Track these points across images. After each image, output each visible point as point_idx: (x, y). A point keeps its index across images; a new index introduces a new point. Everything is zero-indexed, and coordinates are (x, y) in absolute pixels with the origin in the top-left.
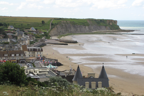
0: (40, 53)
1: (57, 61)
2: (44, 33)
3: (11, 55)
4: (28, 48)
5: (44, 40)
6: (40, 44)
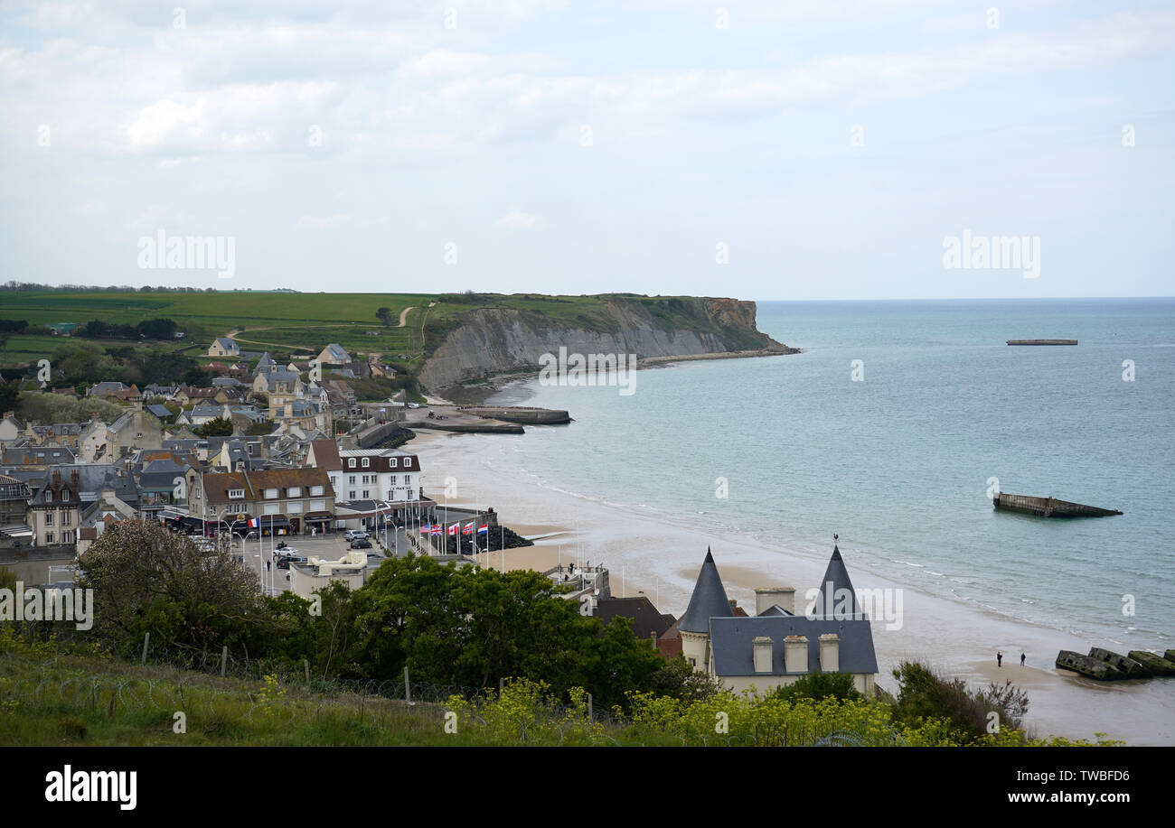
0: (407, 479)
1: (495, 520)
2: (396, 374)
3: (262, 492)
4: (343, 454)
5: (401, 408)
6: (383, 430)
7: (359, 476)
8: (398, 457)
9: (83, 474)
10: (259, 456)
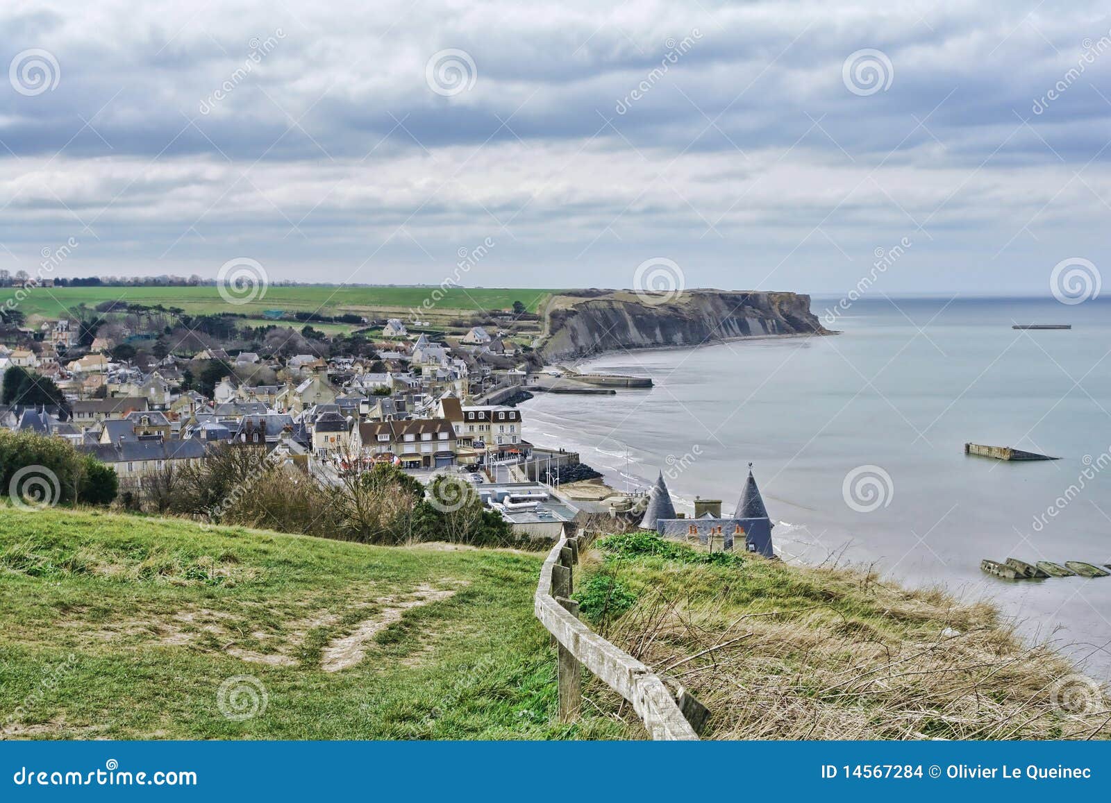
0: (512, 428)
1: (578, 459)
2: (524, 351)
3: (402, 436)
4: (464, 409)
5: (524, 376)
6: (508, 392)
7: (476, 426)
8: (505, 412)
9: (268, 421)
10: (404, 410)
